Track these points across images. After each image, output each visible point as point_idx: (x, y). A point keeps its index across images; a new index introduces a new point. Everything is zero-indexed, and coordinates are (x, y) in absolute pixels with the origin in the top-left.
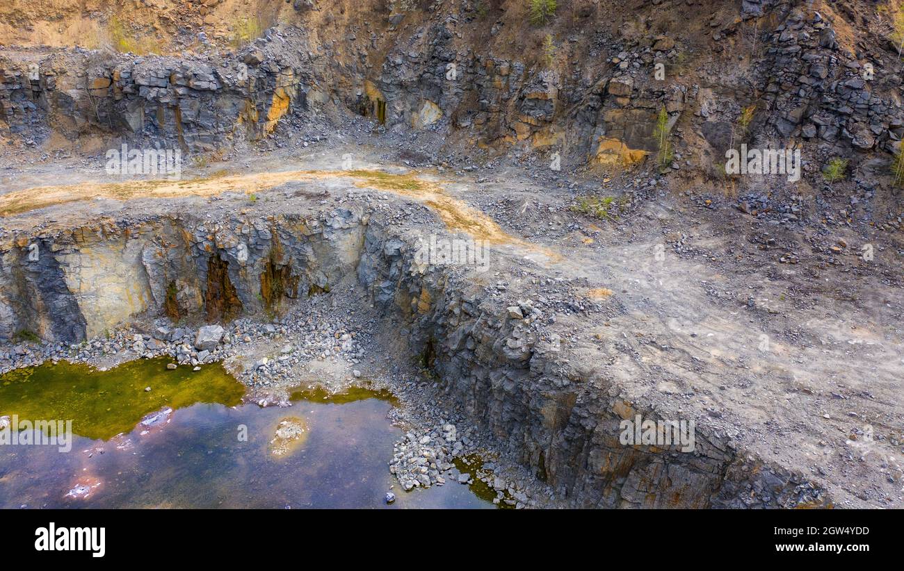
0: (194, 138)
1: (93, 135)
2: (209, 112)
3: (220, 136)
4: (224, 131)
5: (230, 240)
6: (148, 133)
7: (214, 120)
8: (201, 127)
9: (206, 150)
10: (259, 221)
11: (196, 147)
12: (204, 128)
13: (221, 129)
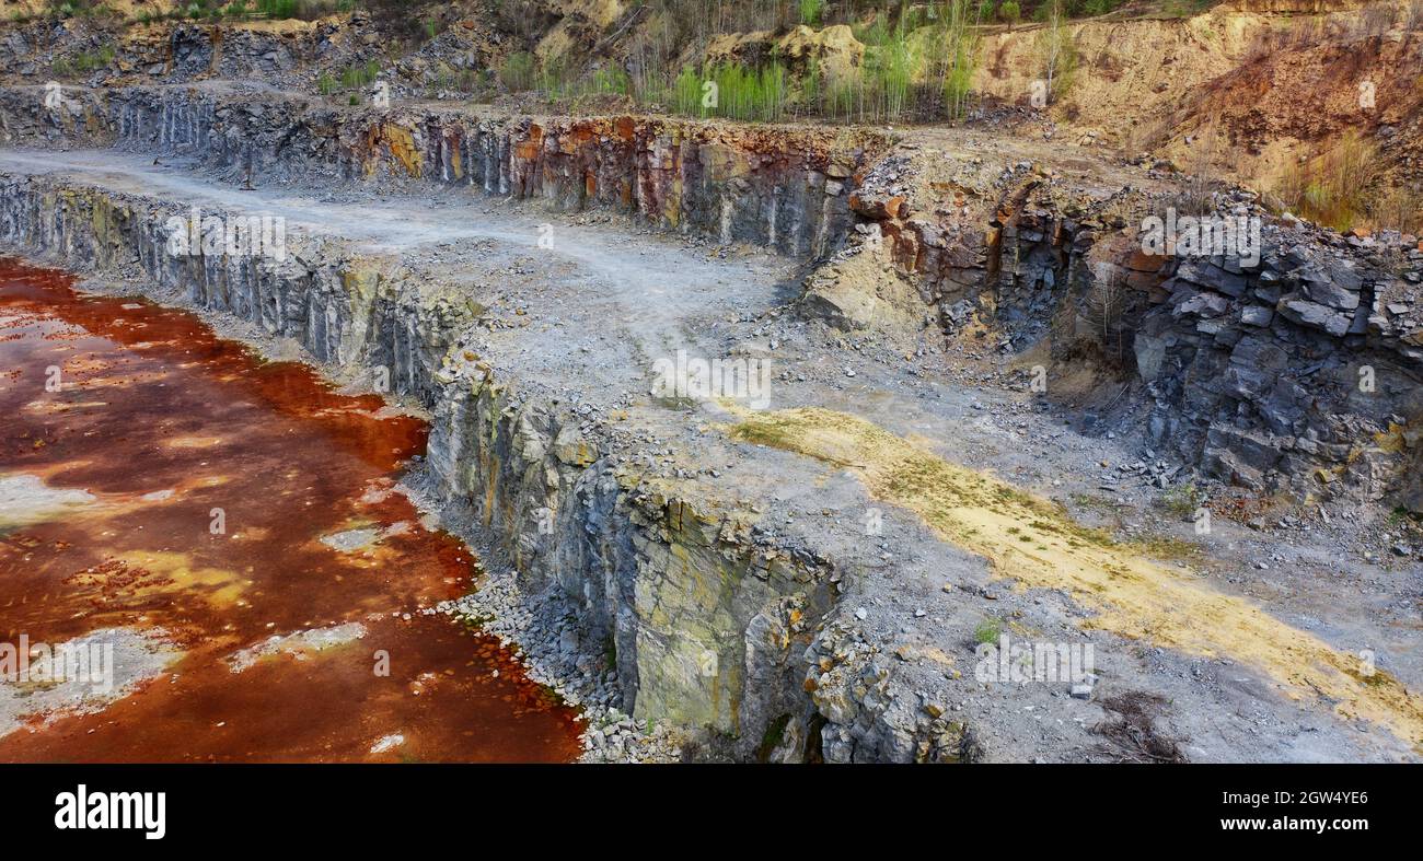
0: (1227, 441)
1: (1088, 363)
2: (1296, 387)
3: (1295, 462)
4: (1314, 450)
5: (834, 699)
6: (1155, 392)
7: (1300, 413)
8: (1262, 418)
9: (1236, 480)
10: (907, 701)
11: (1217, 463)
12: (1268, 425)
13: (1310, 444)
